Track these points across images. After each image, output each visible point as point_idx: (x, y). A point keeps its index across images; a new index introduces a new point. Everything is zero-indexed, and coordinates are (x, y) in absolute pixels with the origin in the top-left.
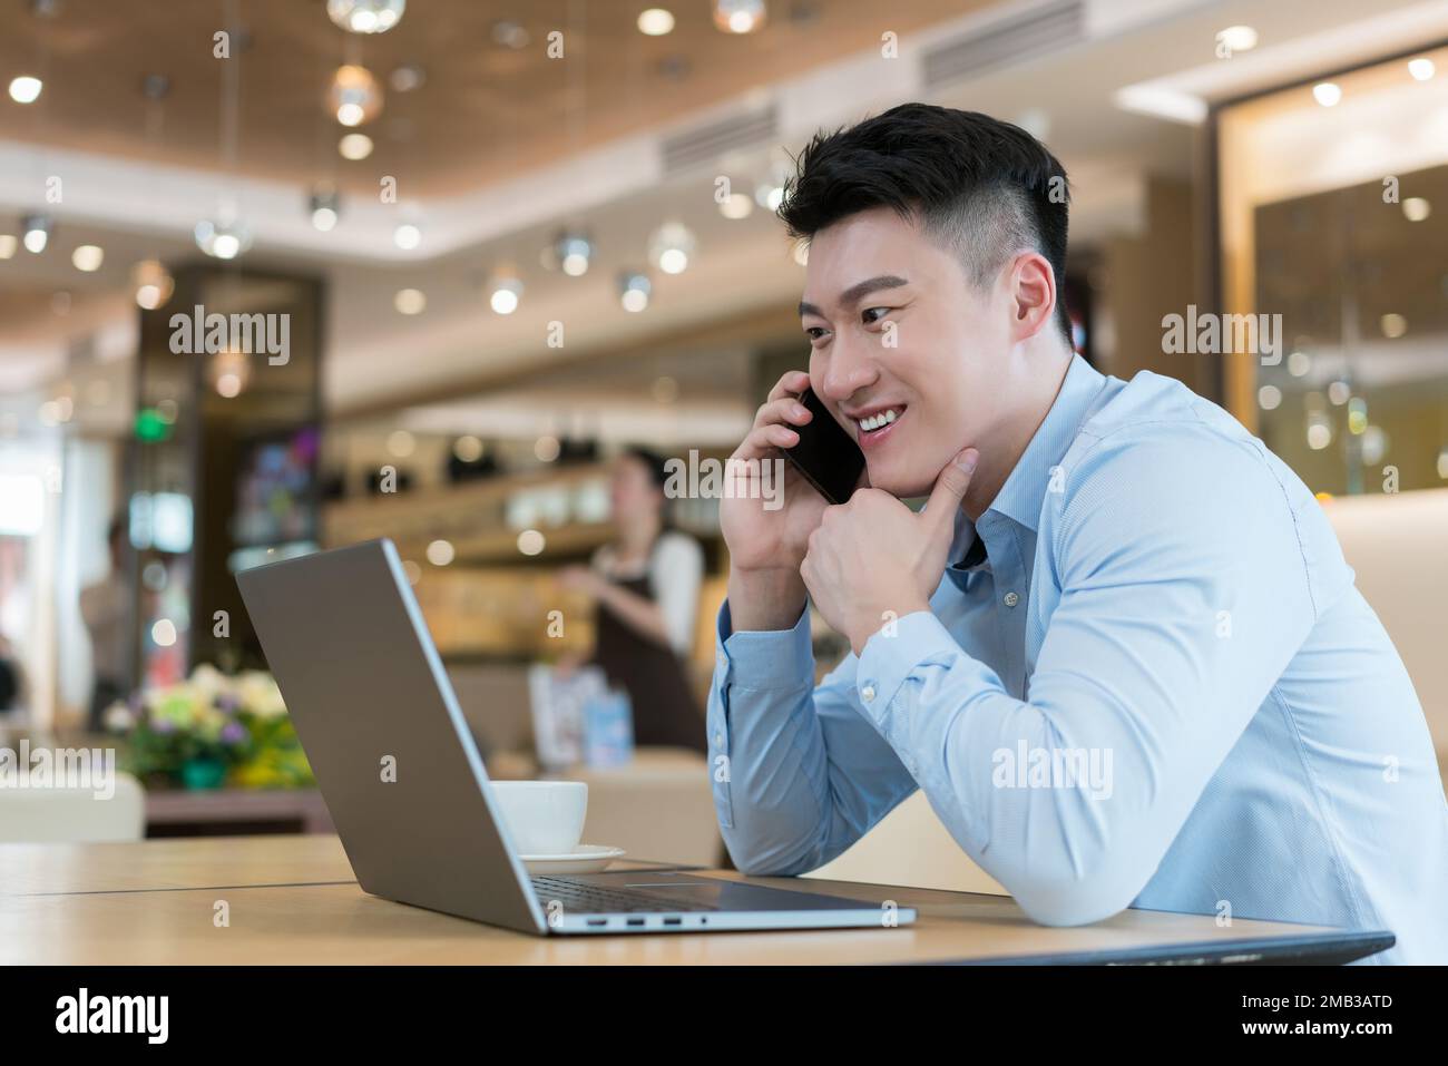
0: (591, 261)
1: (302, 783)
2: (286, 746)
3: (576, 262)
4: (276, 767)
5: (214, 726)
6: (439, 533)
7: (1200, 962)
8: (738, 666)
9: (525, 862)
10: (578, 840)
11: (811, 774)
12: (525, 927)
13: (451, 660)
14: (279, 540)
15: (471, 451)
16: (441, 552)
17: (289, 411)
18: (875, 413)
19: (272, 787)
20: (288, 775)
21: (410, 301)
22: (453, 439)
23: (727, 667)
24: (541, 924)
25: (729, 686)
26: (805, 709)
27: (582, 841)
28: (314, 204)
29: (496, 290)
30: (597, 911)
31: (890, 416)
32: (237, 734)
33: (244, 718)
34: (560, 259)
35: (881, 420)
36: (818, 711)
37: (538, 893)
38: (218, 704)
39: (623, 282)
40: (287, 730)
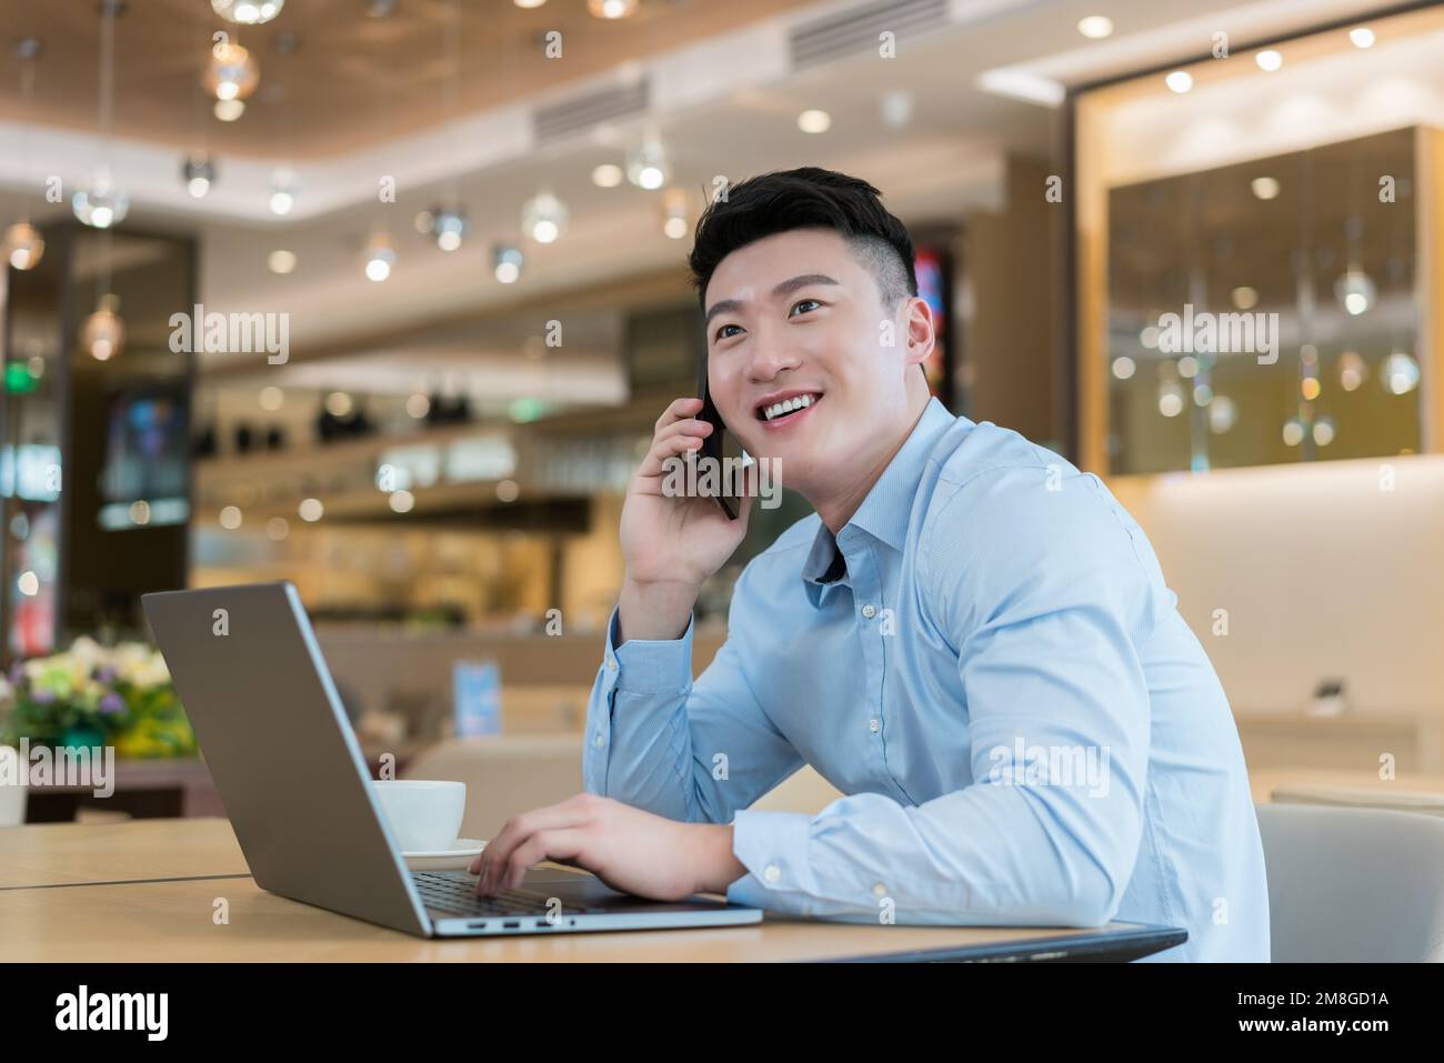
0: (464, 236)
1: (179, 752)
2: (164, 716)
3: (450, 238)
4: (153, 736)
5: (92, 694)
6: (310, 491)
7: (1012, 960)
8: (628, 674)
9: (406, 858)
10: (456, 833)
11: (682, 772)
12: (410, 929)
13: (318, 615)
14: (149, 495)
15: (341, 407)
16: (312, 509)
17: (163, 368)
18: (791, 396)
19: (153, 756)
20: (166, 745)
21: (282, 261)
22: (326, 393)
23: (616, 674)
24: (427, 928)
25: (617, 690)
26: (681, 715)
27: (461, 835)
28: (188, 172)
29: (370, 260)
30: (477, 914)
31: (806, 401)
32: (114, 704)
33: (122, 688)
34: (435, 235)
35: (797, 403)
36: (691, 716)
37: (421, 893)
38: (96, 675)
39: (496, 255)
40: (165, 700)
